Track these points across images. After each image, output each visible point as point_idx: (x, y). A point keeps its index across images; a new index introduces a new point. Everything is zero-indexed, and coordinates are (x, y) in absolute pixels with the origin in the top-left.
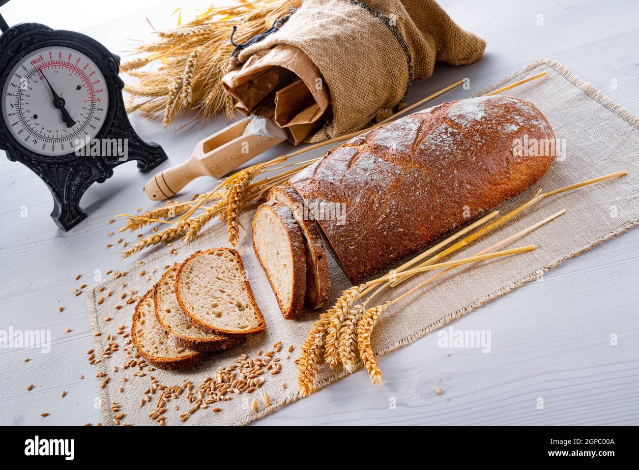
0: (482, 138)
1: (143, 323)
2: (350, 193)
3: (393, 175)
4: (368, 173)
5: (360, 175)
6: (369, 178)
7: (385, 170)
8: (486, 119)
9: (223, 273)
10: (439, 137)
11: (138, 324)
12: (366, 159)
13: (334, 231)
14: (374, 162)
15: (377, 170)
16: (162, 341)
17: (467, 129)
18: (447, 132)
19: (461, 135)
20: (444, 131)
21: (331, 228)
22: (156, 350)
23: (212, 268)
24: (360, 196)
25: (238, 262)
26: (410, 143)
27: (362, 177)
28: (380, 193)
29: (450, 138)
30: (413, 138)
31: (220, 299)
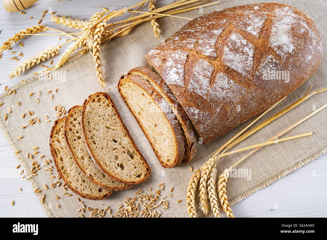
0: (293, 68)
1: (61, 159)
2: (213, 105)
3: (240, 94)
4: (225, 92)
5: (219, 92)
6: (225, 96)
7: (235, 90)
8: (295, 52)
9: (108, 120)
10: (267, 66)
11: (58, 160)
12: (222, 79)
13: (203, 129)
14: (228, 83)
15: (231, 90)
16: (83, 179)
17: (285, 61)
18: (273, 62)
19: (281, 65)
20: (270, 61)
21: (202, 128)
22: (82, 188)
23: (99, 116)
24: (220, 108)
25: (113, 106)
26: (249, 69)
27: (221, 94)
28: (232, 106)
29: (274, 68)
30: (251, 65)
31: (117, 150)
